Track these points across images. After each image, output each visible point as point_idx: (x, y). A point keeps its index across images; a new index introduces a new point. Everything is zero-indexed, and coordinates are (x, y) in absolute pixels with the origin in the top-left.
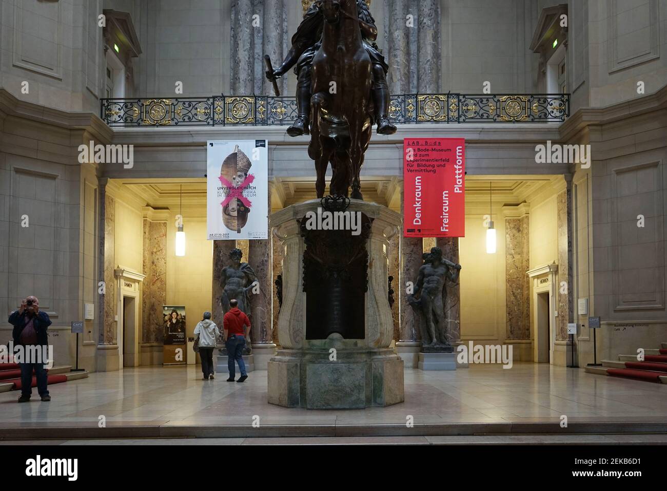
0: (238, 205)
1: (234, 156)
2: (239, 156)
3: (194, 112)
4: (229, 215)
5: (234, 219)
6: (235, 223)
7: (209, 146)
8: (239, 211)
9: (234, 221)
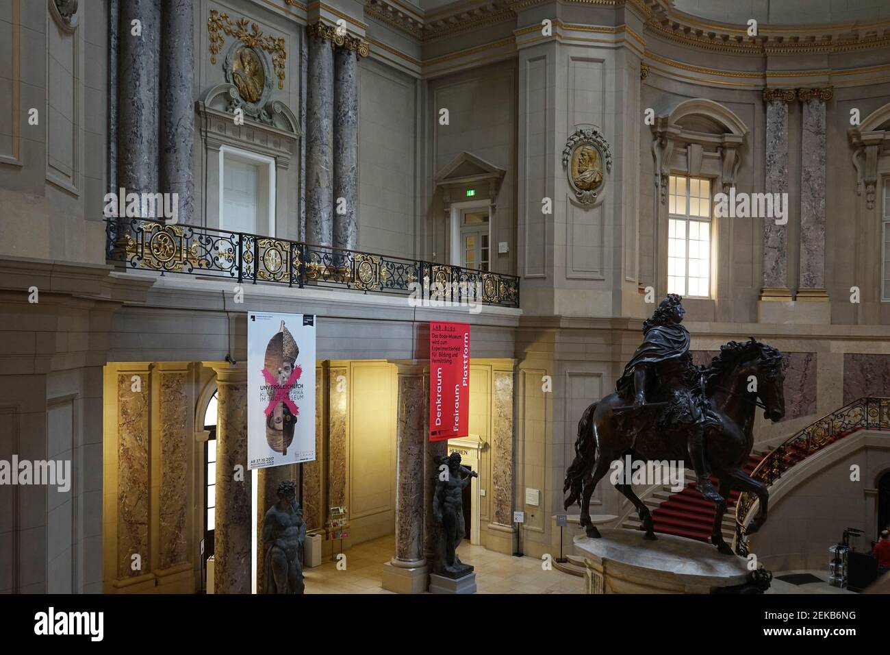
0: (284, 412)
1: (279, 337)
2: (286, 337)
3: (214, 253)
4: (273, 428)
5: (279, 435)
6: (281, 440)
7: (250, 320)
8: (285, 421)
9: (279, 438)
